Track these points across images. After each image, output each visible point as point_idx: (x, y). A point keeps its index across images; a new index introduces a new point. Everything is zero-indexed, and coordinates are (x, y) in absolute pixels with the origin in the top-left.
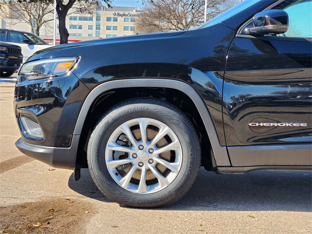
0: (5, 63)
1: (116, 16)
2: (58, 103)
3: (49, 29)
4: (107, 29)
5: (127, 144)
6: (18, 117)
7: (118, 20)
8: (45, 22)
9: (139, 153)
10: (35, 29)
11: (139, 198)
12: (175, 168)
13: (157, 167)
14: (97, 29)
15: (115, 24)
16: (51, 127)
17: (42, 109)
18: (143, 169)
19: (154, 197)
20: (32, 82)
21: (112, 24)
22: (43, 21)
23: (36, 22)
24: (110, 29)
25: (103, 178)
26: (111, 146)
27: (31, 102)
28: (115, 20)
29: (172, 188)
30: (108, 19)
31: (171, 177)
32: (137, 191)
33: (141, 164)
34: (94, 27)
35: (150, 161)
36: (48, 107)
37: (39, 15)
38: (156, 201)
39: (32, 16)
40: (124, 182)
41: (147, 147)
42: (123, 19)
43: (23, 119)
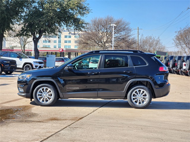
0: (9, 68)
1: (70, 35)
2: (27, 84)
3: (30, 46)
4: (65, 42)
5: (42, 93)
6: (18, 87)
7: (71, 37)
8: (28, 42)
9: (44, 94)
10: (23, 46)
11: (44, 104)
12: (52, 97)
13: (48, 97)
14: (59, 42)
15: (70, 39)
16: (25, 90)
17: (24, 86)
18: (45, 98)
19: (48, 104)
20: (21, 80)
21: (68, 39)
22: (27, 42)
23: (23, 43)
24: (67, 42)
25: (36, 100)
26: (38, 93)
27: (21, 84)
28: (70, 37)
29: (51, 102)
30: (66, 37)
31: (51, 100)
32: (44, 103)
33: (44, 97)
34: (57, 42)
35: (46, 96)
36: (25, 85)
37: (25, 39)
38: (48, 105)
39: (21, 40)
40: (41, 101)
41: (46, 93)
42: (74, 36)
43: (19, 88)
